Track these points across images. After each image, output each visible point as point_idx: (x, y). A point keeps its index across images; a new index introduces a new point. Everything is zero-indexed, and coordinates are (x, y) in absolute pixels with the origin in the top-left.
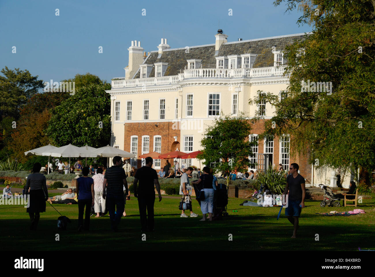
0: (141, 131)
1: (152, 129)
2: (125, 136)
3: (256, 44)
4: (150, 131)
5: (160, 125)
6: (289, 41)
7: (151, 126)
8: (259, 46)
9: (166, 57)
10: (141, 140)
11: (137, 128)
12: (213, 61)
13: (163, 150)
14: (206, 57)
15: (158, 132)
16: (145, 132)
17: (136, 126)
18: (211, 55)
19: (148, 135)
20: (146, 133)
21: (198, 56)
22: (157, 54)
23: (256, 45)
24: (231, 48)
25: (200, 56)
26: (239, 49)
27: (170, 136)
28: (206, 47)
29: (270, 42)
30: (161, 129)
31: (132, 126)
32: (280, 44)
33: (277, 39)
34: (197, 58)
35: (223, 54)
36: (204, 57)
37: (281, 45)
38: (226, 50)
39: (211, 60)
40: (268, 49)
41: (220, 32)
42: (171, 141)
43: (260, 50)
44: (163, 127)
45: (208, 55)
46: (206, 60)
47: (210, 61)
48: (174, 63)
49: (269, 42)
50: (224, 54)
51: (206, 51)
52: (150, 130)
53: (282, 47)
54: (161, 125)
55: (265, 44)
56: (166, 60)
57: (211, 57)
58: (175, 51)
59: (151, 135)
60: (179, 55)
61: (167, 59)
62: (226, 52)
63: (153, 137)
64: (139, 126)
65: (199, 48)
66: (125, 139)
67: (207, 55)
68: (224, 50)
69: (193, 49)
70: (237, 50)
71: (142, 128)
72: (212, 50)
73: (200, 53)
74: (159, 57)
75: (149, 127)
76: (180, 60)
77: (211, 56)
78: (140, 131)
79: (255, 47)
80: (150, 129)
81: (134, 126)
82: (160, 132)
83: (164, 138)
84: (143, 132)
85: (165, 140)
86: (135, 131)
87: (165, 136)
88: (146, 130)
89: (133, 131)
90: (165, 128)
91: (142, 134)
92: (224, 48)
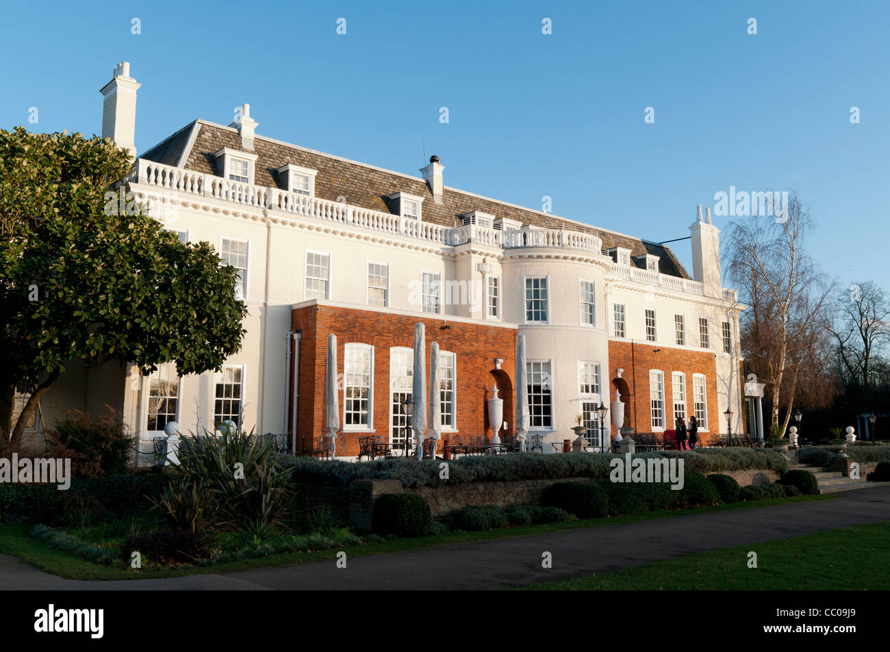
0: (388, 335)
2: (319, 340)
5: (452, 330)
11: (372, 326)
13: (463, 387)
17: (366, 321)
27: (480, 357)
30: (457, 338)
42: (483, 368)
44: (463, 335)
54: (455, 328)
64: (377, 321)
66: (318, 348)
71: (392, 328)
78: (385, 334)
81: (360, 320)
82: (452, 344)
83: (466, 358)
84: (394, 339)
85: (469, 365)
86: (365, 333)
87: (467, 354)
88: (406, 335)
89: (356, 330)
90: (467, 335)
91: (391, 342)
92: (449, 197)
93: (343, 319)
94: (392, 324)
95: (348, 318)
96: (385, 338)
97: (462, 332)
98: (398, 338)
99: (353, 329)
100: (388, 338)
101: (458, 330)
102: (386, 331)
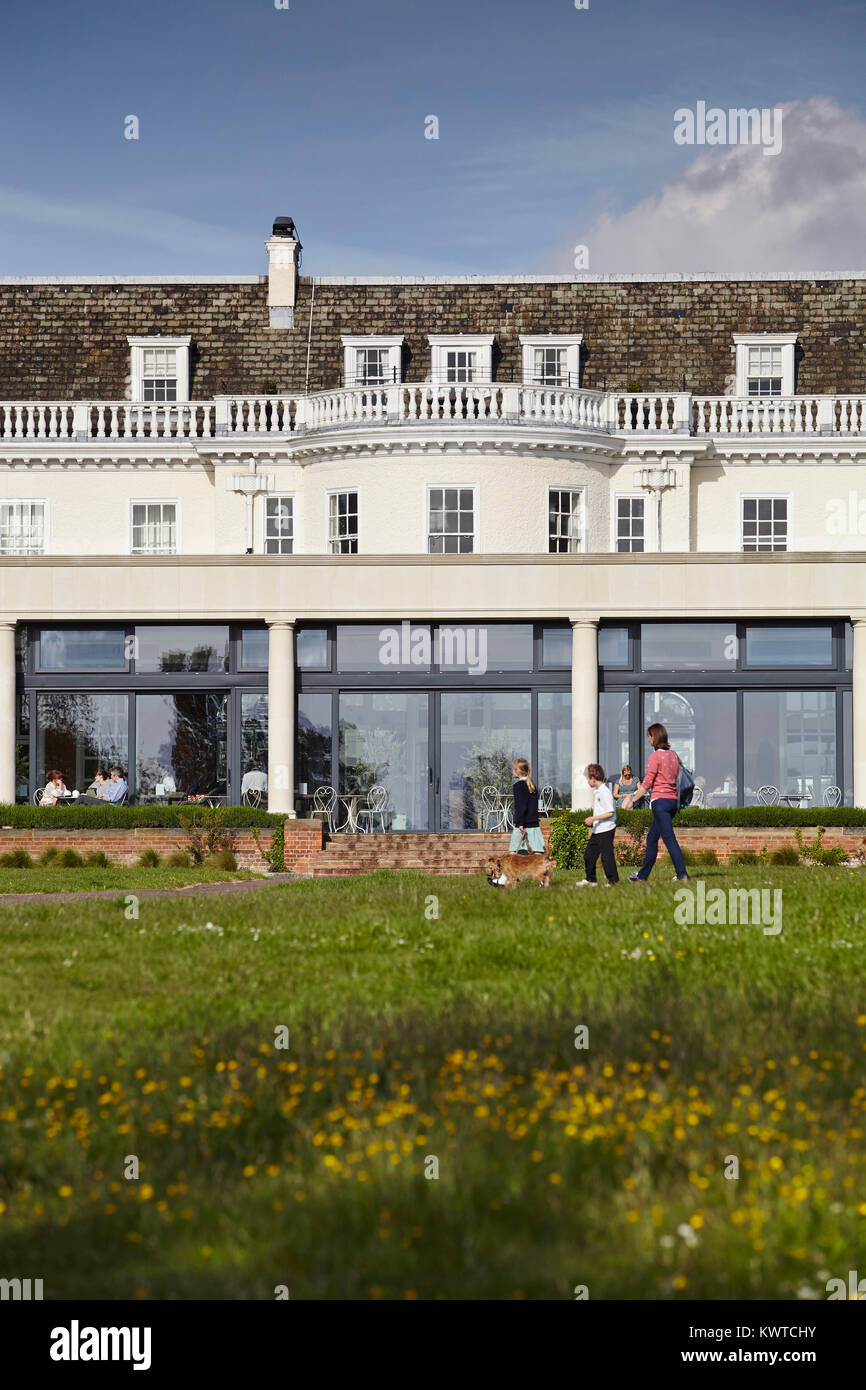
8: (565, 305)
12: (275, 352)
18: (239, 323)
21: (150, 324)
24: (371, 302)
25: (161, 324)
26: (427, 309)
28: (179, 288)
29: (628, 295)
32: (708, 309)
33: (673, 284)
34: (140, 331)
35: (328, 323)
36: (195, 330)
37: (715, 313)
38: (338, 310)
39: (253, 344)
40: (639, 324)
45: (223, 324)
46: (220, 344)
47: (251, 351)
49: (623, 292)
50: (336, 326)
51: (188, 305)
55: (600, 300)
57: (247, 334)
62: (345, 317)
65: (125, 289)
67: (211, 324)
68: (326, 309)
72: (233, 303)
73: (149, 309)
77: (247, 326)
92: (324, 302)
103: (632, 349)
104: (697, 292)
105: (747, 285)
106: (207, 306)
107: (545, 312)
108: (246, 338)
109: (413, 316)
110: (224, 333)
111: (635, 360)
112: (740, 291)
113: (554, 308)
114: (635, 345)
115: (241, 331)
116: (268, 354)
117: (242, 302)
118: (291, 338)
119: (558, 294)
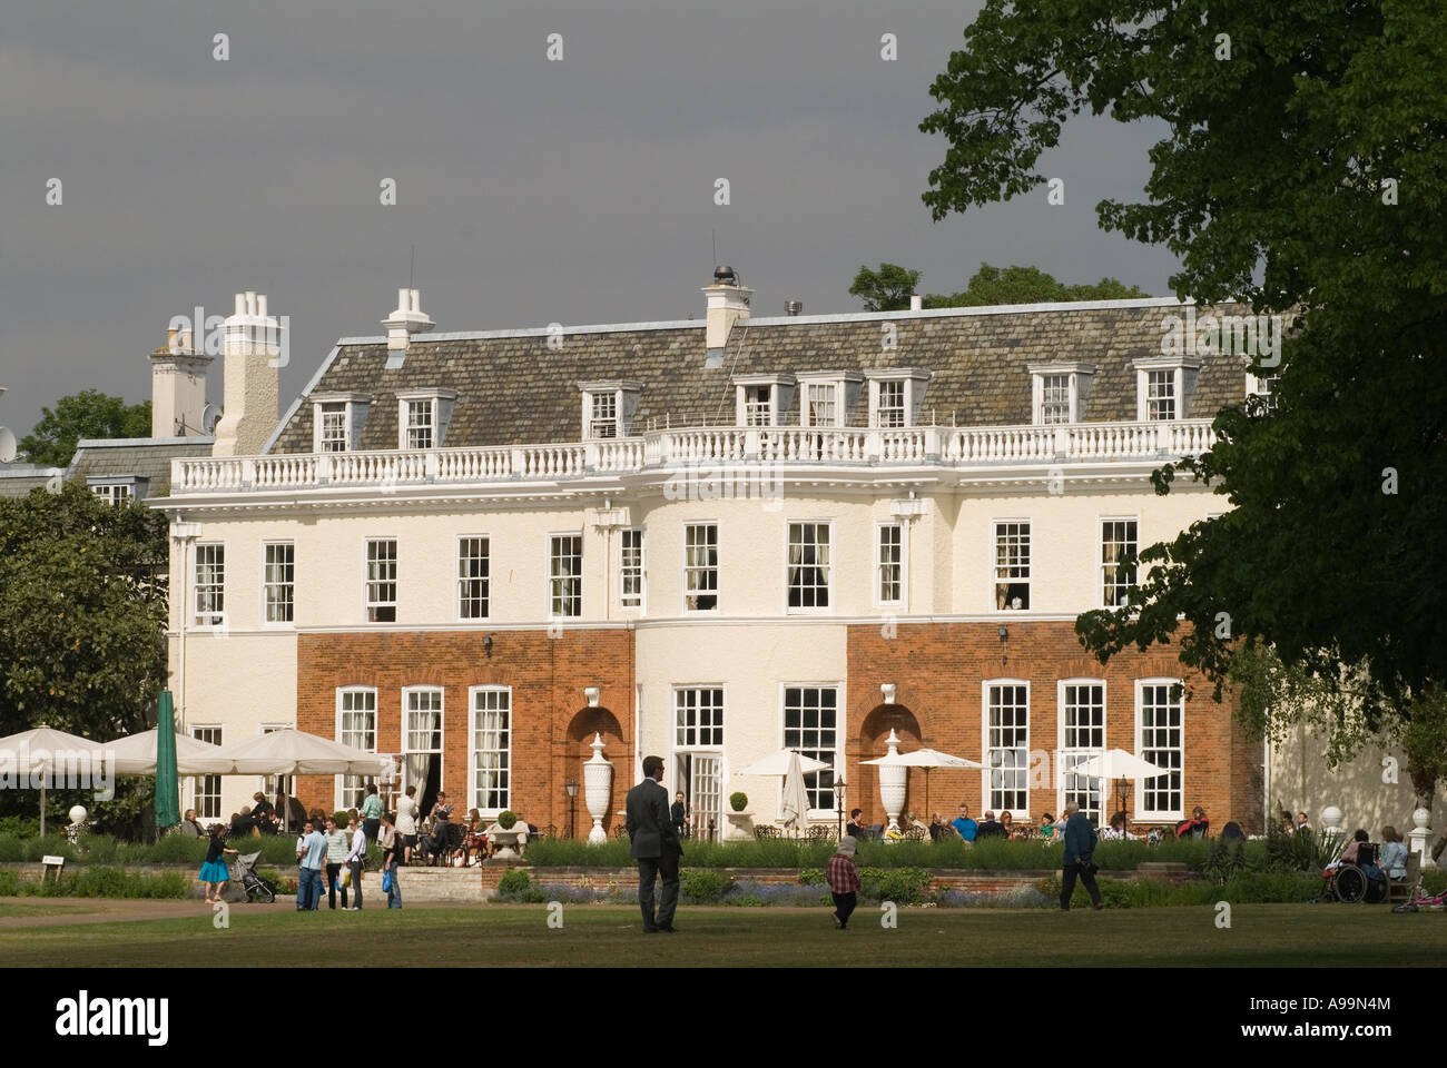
0: (397, 667)
1: (458, 659)
2: (301, 686)
3: (913, 330)
4: (446, 666)
5: (503, 646)
6: (1077, 327)
7: (455, 645)
8: (930, 338)
9: (433, 364)
10: (399, 702)
11: (374, 656)
12: (702, 390)
13: (523, 744)
14: (658, 372)
15: (491, 670)
16: (420, 671)
17: (365, 648)
18: (683, 365)
19: (438, 683)
20: (424, 673)
21: (618, 368)
22: (382, 352)
23: (912, 334)
24: (786, 341)
25: (626, 367)
26: (825, 346)
27: (559, 688)
28: (650, 333)
29: (982, 326)
30: (513, 658)
31: (342, 648)
32: (1039, 338)
33: (1018, 315)
34: (610, 374)
35: (749, 362)
36: (649, 373)
37: (1043, 341)
38: (759, 349)
39: (688, 384)
40: (981, 355)
41: (726, 276)
42: (565, 706)
43: (941, 353)
44: (524, 653)
45: (671, 366)
46: (663, 385)
47: (684, 390)
48: (490, 392)
49: (979, 324)
50: (754, 364)
51: (651, 349)
52: (449, 662)
53: (1047, 348)
54: (510, 643)
55: (958, 332)
56: (439, 376)
57: (686, 374)
58: (480, 343)
59: (451, 682)
60: (505, 360)
61: (444, 373)
62: (763, 355)
63: (467, 690)
64: (382, 648)
65: (612, 336)
66: (299, 699)
67: (663, 366)
68: (750, 349)
69: (576, 338)
70: (819, 349)
71: (403, 656)
72: (685, 345)
73: (622, 354)
74: (395, 363)
75: (443, 650)
76: (518, 379)
77: (688, 367)
78: (393, 667)
79: (912, 341)
80: (449, 657)
81: (356, 649)
82: (503, 671)
83: (529, 693)
84: (405, 673)
85: (535, 704)
86: (363, 668)
87: (531, 686)
88: (424, 664)
89: (350, 666)
90: (530, 653)
91: (402, 678)
92: (751, 341)
93: (332, 651)
94: (404, 648)
95: (338, 648)
96: (392, 672)
97: (521, 648)
98: (412, 671)
99: (346, 665)
100: (396, 673)
101: (515, 646)
102: (394, 661)
103: (970, 379)
104: (1035, 321)
105: (1074, 314)
106: (665, 349)
107: (913, 345)
108: (685, 378)
109: (814, 353)
110: (669, 374)
111: (969, 389)
112: (1068, 320)
113: (921, 341)
114: (973, 375)
115: (683, 371)
116: (696, 393)
117: (692, 344)
118: (716, 377)
119: (928, 328)
